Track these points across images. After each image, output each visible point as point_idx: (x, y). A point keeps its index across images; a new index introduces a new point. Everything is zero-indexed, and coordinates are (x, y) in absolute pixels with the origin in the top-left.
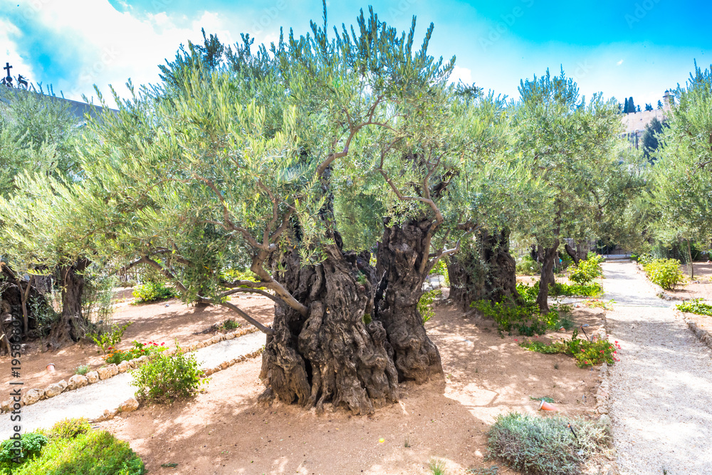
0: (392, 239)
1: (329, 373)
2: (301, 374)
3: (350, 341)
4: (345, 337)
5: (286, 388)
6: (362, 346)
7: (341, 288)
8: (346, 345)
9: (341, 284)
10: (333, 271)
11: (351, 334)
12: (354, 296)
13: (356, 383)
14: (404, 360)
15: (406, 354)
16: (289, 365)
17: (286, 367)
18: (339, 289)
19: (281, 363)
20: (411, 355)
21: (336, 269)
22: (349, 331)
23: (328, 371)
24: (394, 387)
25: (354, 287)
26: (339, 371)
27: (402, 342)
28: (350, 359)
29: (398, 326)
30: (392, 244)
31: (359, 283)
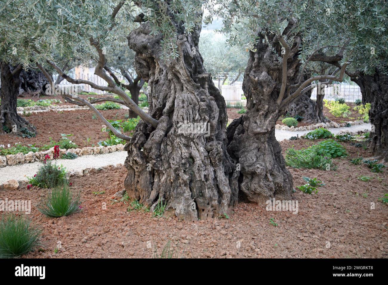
0: (255, 67)
1: (166, 182)
2: (146, 177)
3: (187, 155)
4: (183, 151)
5: (133, 188)
6: (198, 162)
7: (185, 107)
8: (183, 159)
9: (186, 103)
10: (182, 90)
11: (188, 149)
12: (196, 115)
13: (188, 193)
14: (249, 184)
15: (252, 178)
16: (138, 167)
17: (137, 168)
18: (183, 107)
19: (133, 163)
20: (256, 180)
21: (184, 88)
22: (187, 146)
23: (166, 179)
24: (223, 204)
25: (197, 107)
26: (174, 181)
27: (248, 166)
28: (185, 171)
29: (248, 152)
30: (255, 72)
31: (202, 103)
